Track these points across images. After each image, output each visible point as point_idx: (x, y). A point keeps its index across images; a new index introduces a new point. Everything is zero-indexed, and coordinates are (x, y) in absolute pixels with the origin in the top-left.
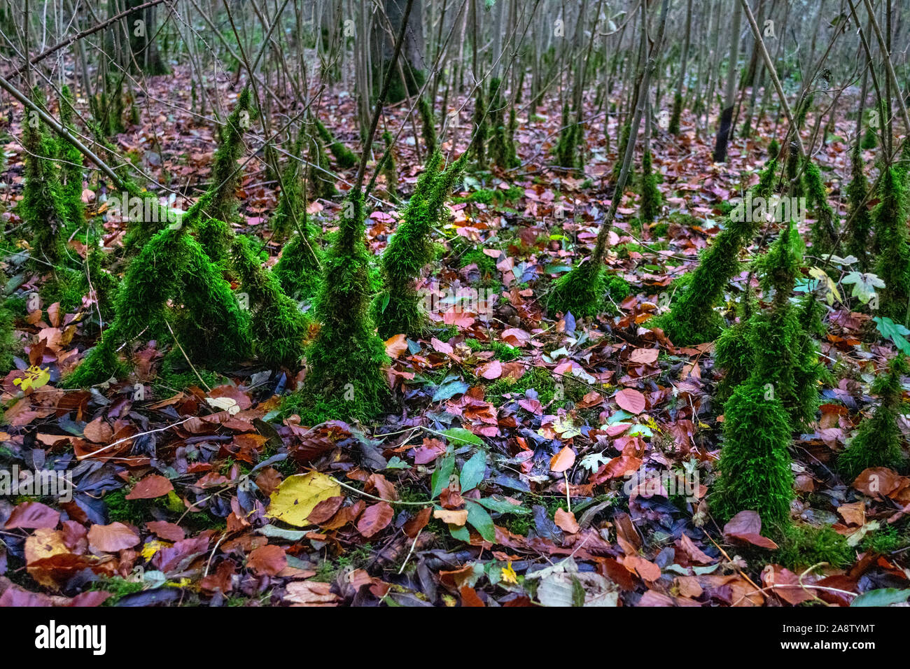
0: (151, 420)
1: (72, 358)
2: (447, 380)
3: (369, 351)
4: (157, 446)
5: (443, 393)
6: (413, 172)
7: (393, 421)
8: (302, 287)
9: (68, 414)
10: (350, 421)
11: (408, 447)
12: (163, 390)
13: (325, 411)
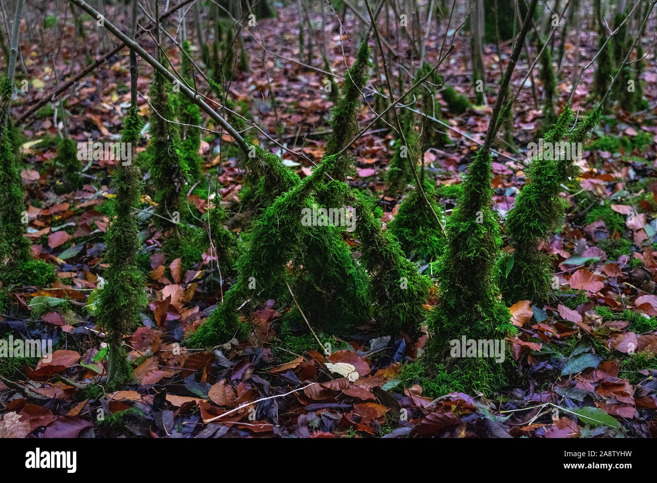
0: (272, 384)
1: (194, 315)
2: (576, 352)
3: (494, 320)
4: (280, 411)
5: (571, 367)
6: (530, 118)
7: (519, 395)
8: (418, 246)
9: (193, 375)
10: (474, 395)
11: (536, 426)
12: (282, 352)
13: (447, 382)
